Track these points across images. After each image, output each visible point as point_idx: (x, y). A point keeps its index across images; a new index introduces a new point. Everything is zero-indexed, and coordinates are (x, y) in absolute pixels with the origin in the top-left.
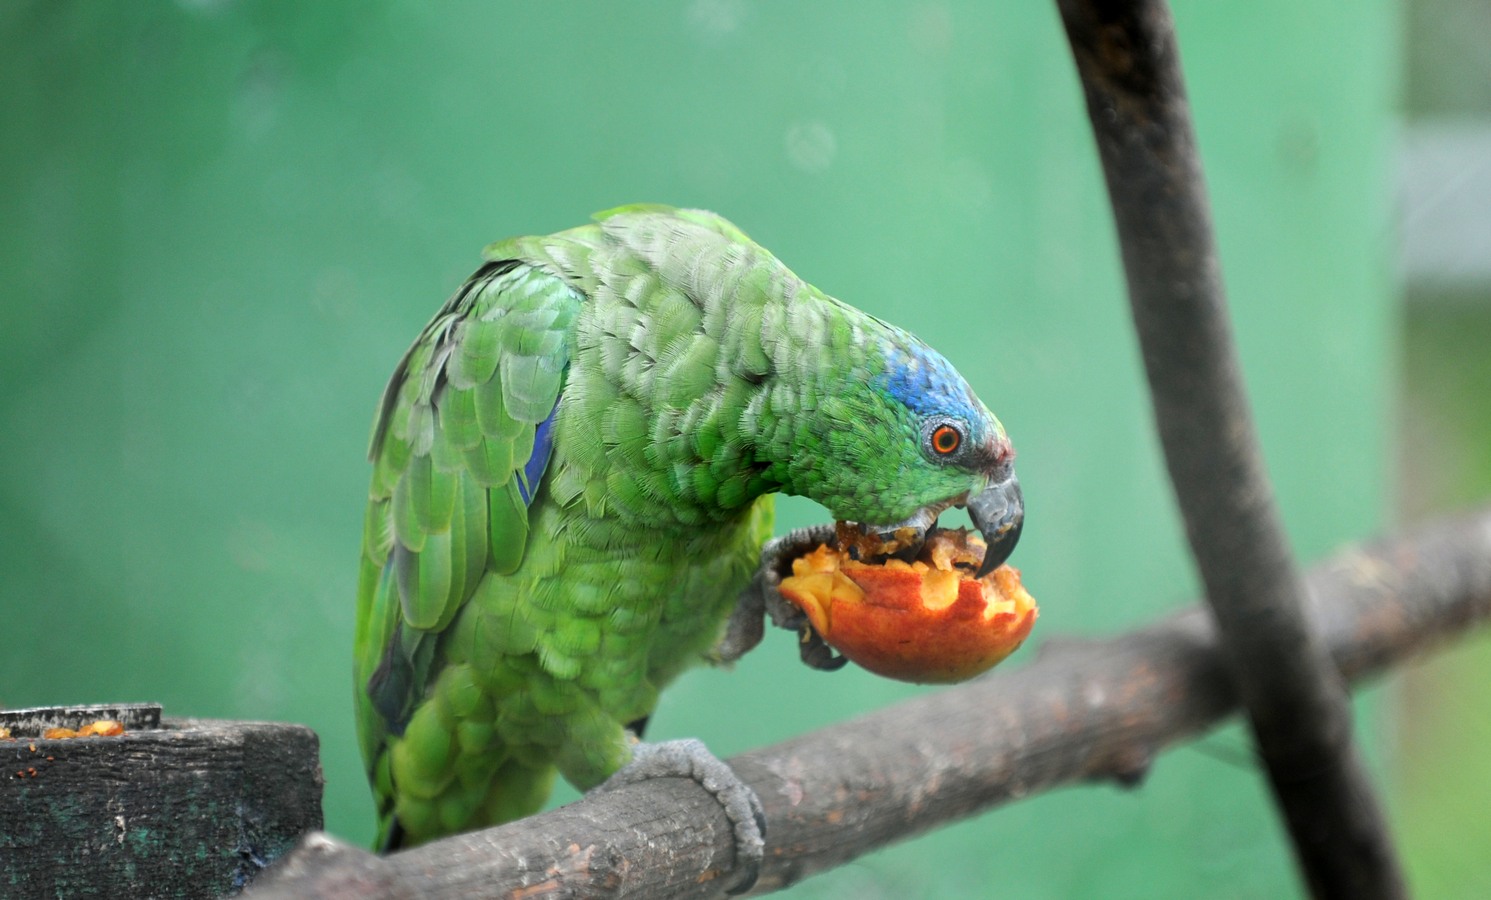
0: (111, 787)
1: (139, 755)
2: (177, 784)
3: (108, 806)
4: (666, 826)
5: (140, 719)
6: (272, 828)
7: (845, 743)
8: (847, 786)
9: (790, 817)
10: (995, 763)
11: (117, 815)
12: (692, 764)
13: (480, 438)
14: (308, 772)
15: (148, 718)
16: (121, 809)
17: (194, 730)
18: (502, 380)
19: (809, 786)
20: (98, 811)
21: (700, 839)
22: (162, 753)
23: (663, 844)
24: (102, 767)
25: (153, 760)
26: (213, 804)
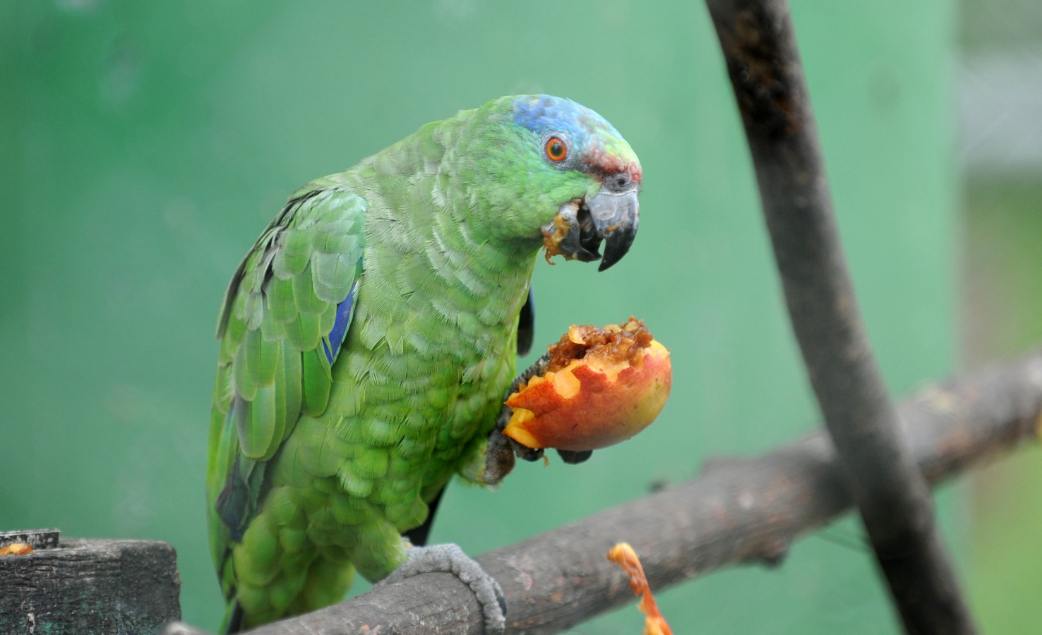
0: (24, 592)
1: (44, 568)
2: (72, 588)
3: (22, 606)
4: (433, 609)
5: (44, 541)
6: (143, 618)
7: (563, 543)
8: (565, 574)
9: (523, 599)
10: (673, 553)
11: (28, 612)
12: (451, 562)
13: (297, 314)
14: (169, 576)
15: (50, 540)
16: (31, 608)
17: (84, 548)
18: (312, 272)
19: (538, 575)
20: (15, 610)
21: (458, 618)
22: (61, 566)
23: (431, 623)
24: (17, 578)
25: (54, 572)
26: (99, 602)
